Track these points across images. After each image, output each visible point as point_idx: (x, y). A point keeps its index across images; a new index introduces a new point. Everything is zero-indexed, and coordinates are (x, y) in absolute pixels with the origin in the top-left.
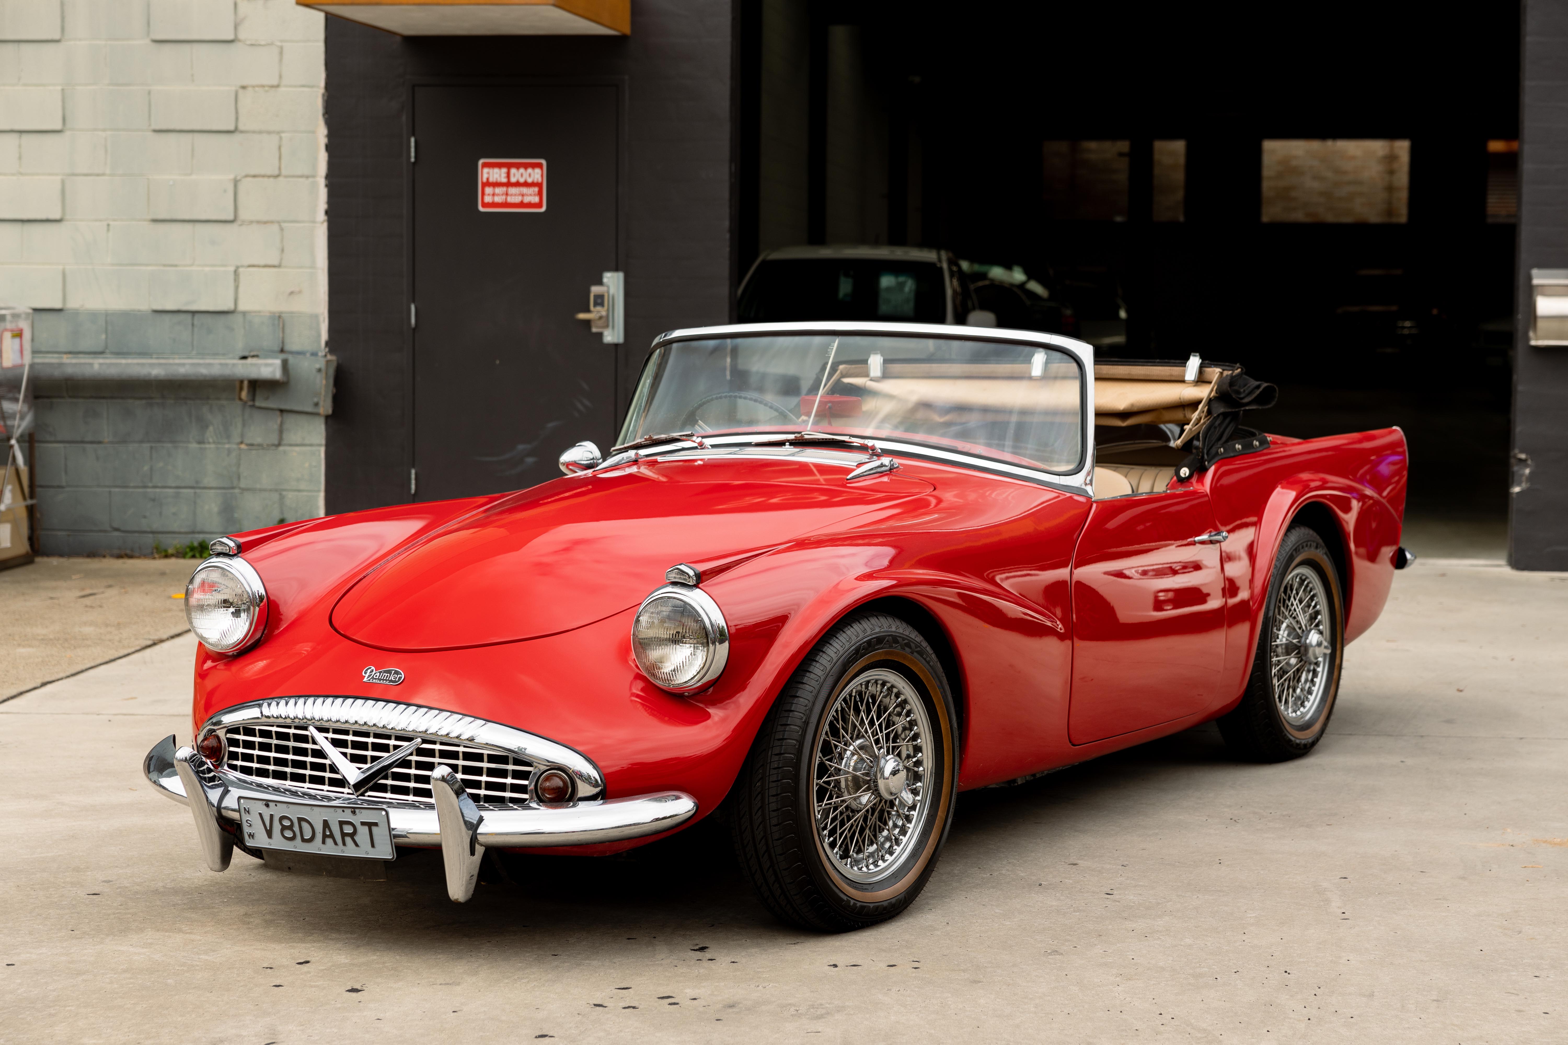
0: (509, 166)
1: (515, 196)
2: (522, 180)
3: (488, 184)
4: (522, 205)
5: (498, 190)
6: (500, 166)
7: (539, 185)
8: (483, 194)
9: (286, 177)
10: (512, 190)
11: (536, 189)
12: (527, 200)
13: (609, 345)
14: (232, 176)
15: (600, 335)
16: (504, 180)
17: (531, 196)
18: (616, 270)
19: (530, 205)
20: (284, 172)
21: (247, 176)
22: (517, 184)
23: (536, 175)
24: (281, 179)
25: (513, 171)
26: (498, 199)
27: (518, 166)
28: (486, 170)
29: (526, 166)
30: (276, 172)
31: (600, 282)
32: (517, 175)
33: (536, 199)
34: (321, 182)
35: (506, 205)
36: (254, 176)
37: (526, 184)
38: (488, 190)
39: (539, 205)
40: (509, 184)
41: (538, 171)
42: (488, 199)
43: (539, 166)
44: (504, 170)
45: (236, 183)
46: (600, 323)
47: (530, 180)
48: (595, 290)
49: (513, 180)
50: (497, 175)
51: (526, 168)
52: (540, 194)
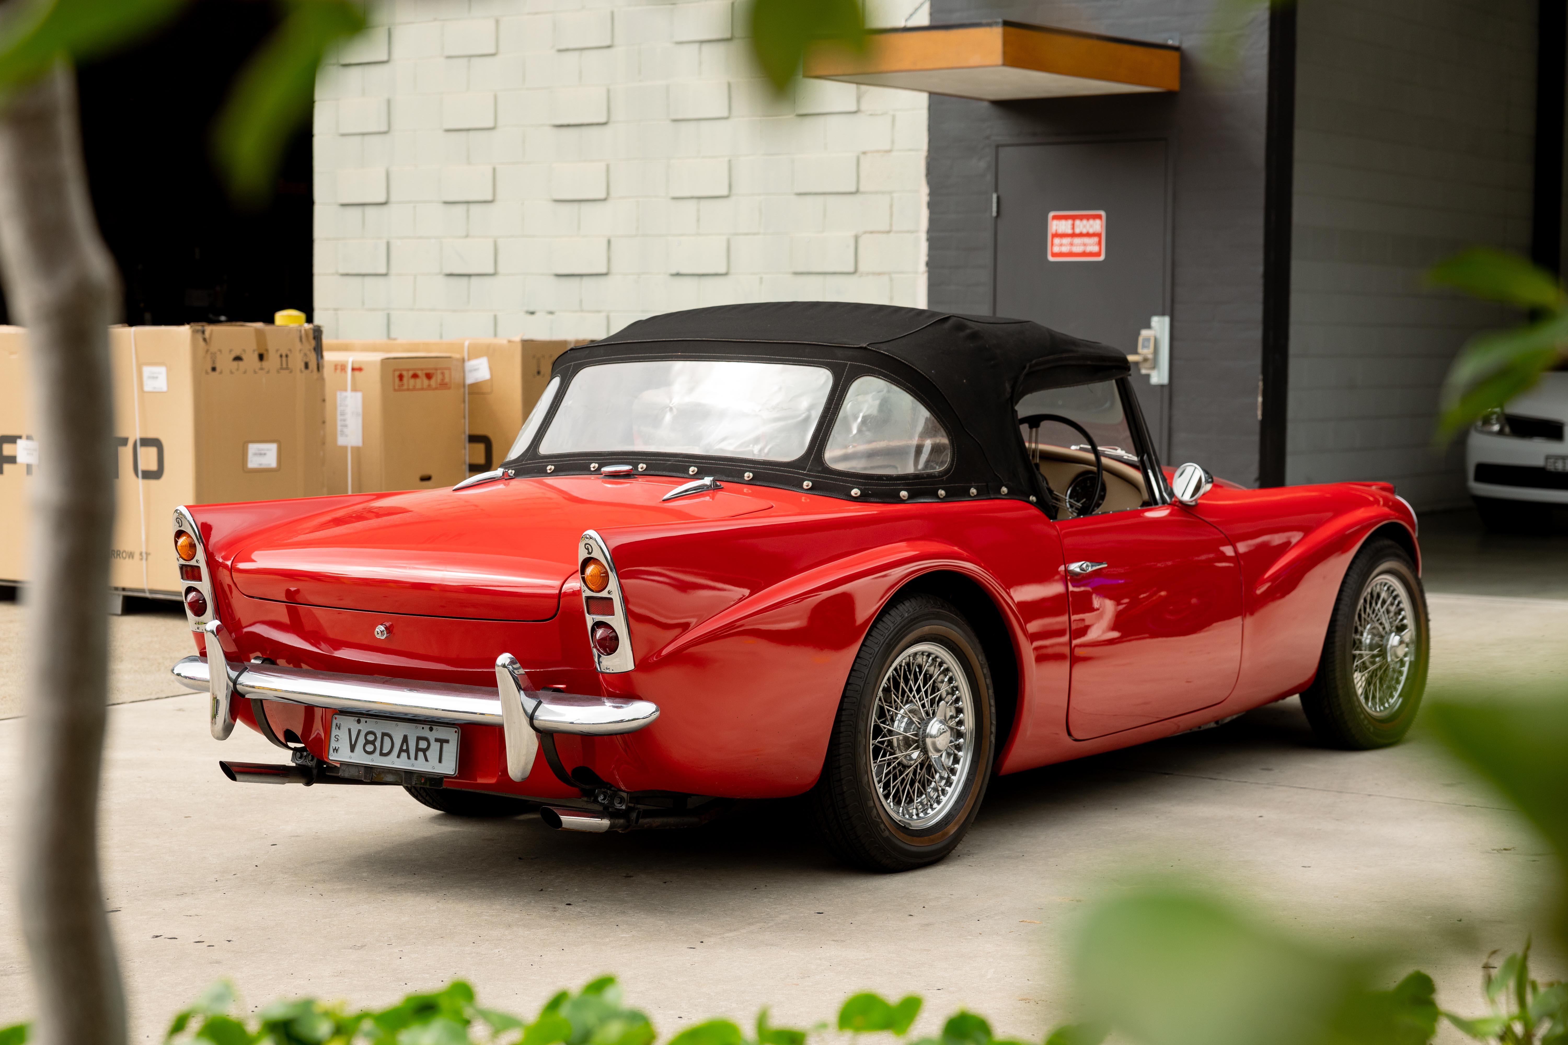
0: (1074, 218)
1: (1078, 246)
2: (1084, 231)
3: (1056, 235)
4: (1084, 254)
5: (1066, 241)
6: (1066, 218)
7: (1098, 235)
8: (1052, 245)
9: (897, 232)
10: (1077, 240)
11: (1096, 239)
12: (1089, 249)
13: (1155, 386)
14: (853, 233)
15: (1148, 376)
16: (1070, 231)
17: (1092, 245)
18: (1163, 314)
19: (1091, 254)
20: (895, 228)
21: (865, 232)
22: (1081, 235)
23: (1097, 226)
24: (891, 234)
25: (1078, 222)
26: (1065, 249)
27: (1081, 218)
28: (1055, 222)
29: (1088, 217)
30: (887, 229)
31: (1148, 326)
32: (1082, 226)
33: (1096, 249)
34: (923, 236)
35: (1071, 254)
36: (872, 232)
37: (1088, 235)
38: (1057, 241)
39: (1098, 254)
40: (1073, 235)
41: (1098, 222)
42: (1056, 249)
43: (1099, 217)
44: (1070, 222)
45: (857, 239)
46: (1147, 365)
47: (1091, 231)
48: (1145, 333)
49: (1077, 231)
50: (1063, 226)
51: (1088, 219)
52: (1100, 243)
